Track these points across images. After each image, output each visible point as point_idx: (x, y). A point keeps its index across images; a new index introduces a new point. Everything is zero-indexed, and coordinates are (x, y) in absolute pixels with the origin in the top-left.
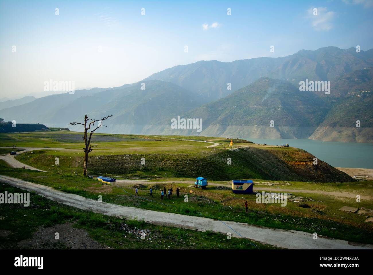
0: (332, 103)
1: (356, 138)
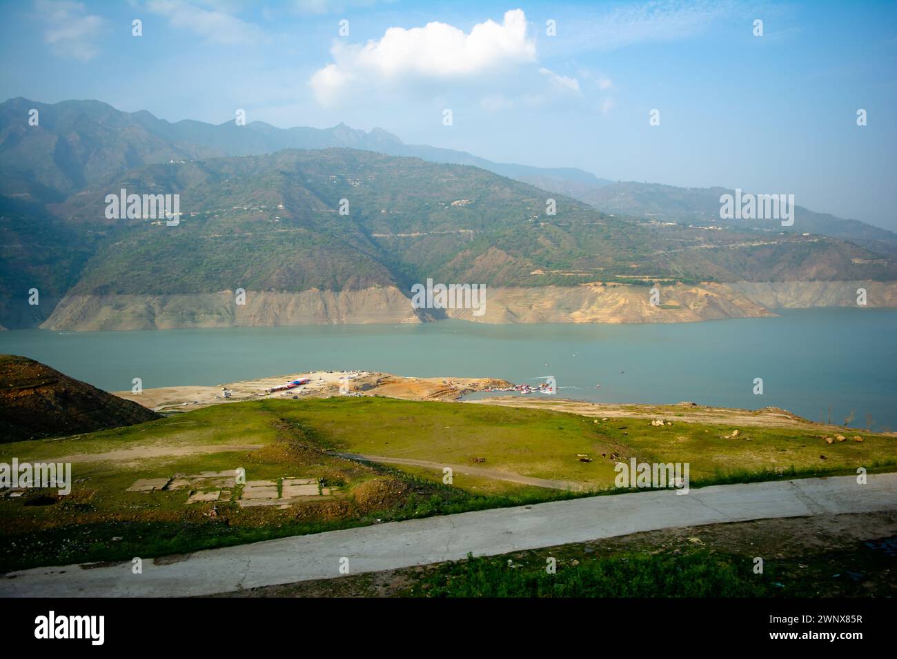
0: (98, 237)
1: (157, 320)
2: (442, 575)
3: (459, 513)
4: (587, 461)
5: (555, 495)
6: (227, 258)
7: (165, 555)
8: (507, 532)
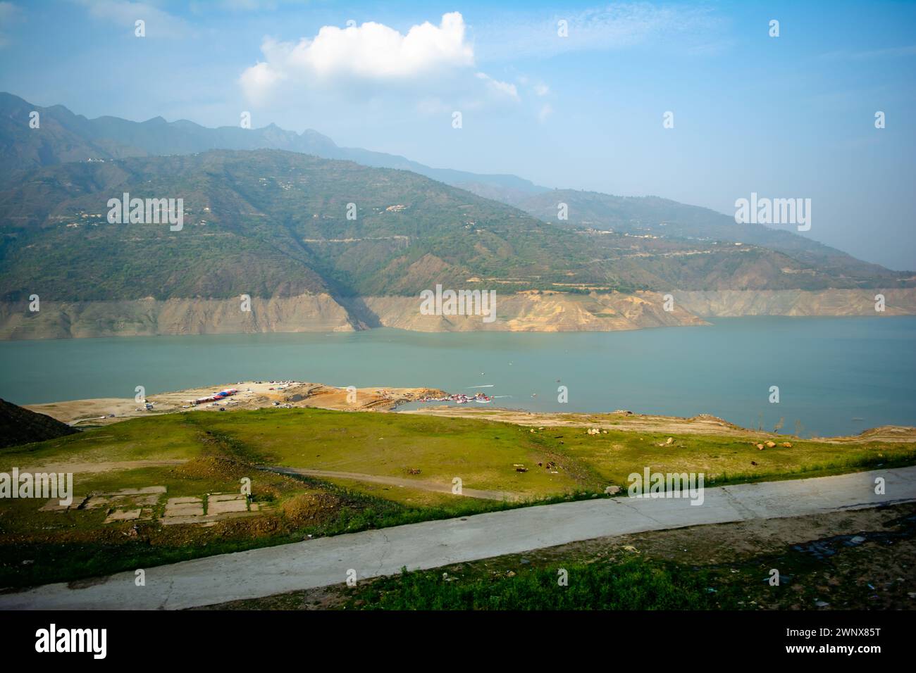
0: (8, 240)
1: (72, 329)
2: (375, 591)
3: (393, 526)
4: (523, 471)
5: (491, 505)
6: (150, 263)
7: (81, 578)
8: (443, 545)
